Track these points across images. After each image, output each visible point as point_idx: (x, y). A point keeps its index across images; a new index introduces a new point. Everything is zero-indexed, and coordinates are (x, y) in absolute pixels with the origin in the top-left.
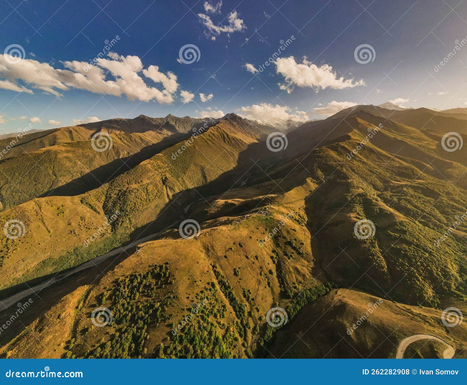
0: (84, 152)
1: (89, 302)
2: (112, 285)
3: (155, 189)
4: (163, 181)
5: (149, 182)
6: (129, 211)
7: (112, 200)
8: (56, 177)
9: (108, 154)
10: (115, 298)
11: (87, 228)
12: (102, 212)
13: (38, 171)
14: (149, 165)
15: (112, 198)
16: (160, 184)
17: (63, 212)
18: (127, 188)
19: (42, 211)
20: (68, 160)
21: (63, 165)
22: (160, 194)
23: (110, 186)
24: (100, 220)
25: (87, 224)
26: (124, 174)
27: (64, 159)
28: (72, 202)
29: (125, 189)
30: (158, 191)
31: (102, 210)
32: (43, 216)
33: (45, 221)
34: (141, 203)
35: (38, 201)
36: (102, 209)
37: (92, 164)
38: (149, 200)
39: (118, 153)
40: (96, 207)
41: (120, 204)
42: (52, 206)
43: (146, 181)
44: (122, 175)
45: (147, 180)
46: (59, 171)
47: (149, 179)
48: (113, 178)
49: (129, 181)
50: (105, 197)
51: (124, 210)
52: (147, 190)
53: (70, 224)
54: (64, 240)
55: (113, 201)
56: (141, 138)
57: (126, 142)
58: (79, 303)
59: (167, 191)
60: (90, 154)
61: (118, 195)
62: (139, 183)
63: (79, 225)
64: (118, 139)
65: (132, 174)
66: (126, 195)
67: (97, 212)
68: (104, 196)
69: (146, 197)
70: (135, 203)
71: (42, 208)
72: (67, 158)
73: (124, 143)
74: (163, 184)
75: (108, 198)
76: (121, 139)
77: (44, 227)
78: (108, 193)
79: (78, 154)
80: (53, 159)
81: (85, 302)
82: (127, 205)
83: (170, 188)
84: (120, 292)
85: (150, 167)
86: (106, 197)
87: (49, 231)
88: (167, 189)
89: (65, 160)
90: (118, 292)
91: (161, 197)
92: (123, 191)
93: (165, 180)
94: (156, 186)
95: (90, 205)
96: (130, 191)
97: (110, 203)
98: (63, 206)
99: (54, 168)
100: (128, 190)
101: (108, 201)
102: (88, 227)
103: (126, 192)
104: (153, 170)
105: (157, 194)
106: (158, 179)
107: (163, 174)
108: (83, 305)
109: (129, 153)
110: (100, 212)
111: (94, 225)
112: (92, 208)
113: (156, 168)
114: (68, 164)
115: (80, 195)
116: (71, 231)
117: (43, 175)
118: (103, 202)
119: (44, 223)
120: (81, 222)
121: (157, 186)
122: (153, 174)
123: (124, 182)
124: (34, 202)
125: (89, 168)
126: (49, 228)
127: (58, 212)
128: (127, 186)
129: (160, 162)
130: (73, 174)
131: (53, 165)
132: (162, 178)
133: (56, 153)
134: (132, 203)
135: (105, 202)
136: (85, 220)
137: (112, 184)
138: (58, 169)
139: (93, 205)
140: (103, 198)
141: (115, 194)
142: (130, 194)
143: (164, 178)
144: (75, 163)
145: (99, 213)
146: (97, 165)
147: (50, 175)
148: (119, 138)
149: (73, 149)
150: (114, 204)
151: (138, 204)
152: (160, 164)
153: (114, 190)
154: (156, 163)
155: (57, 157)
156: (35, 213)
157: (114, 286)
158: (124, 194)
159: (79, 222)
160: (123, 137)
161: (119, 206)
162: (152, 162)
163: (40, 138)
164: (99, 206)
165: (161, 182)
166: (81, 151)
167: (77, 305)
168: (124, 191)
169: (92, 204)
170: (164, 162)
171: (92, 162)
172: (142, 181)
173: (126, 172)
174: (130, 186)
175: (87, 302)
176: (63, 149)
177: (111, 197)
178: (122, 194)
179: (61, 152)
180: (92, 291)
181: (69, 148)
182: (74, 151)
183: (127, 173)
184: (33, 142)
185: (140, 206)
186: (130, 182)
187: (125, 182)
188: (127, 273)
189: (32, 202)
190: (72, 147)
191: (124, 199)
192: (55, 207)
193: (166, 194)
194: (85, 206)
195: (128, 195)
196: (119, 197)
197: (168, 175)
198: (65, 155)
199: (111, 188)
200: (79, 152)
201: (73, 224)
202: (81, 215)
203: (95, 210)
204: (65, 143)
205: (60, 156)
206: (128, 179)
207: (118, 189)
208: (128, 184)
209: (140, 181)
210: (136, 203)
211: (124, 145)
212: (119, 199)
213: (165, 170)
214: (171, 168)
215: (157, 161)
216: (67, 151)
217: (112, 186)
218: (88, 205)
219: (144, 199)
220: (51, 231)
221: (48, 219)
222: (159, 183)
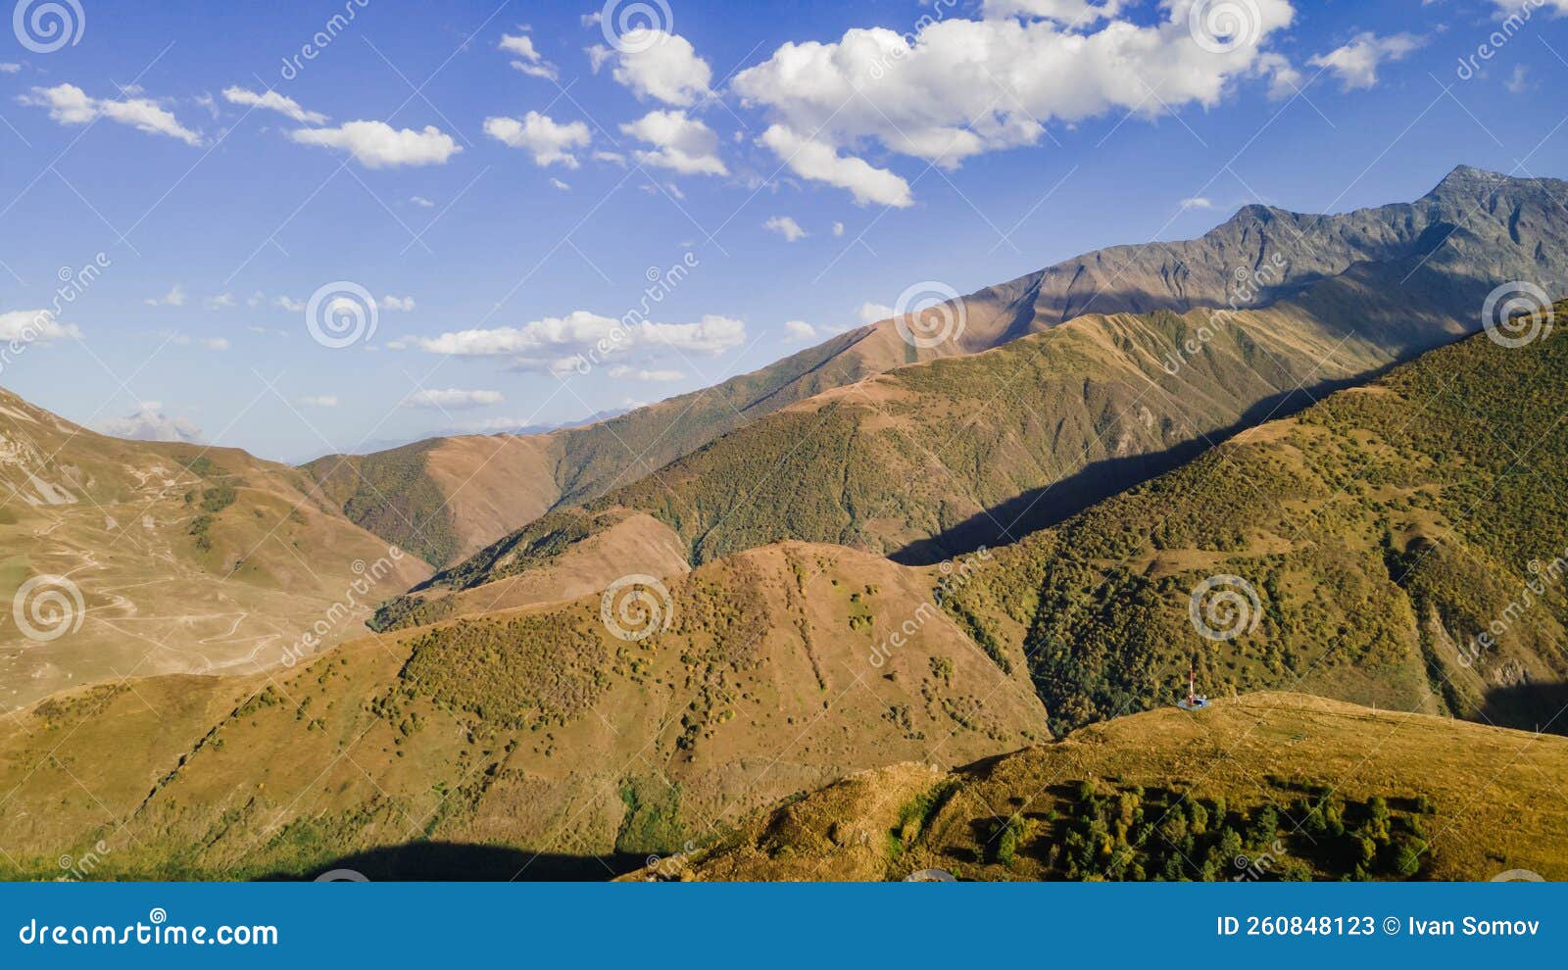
0: (956, 413)
1: (944, 831)
2: (1051, 798)
3: (1327, 600)
4: (1390, 559)
5: (1284, 547)
6: (1156, 694)
7: (1071, 620)
8: (853, 517)
9: (1060, 426)
10: (1063, 854)
11: (953, 716)
12: (1021, 666)
13: (801, 484)
14: (1288, 448)
15: (1073, 610)
16: (1371, 581)
17: (868, 619)
18: (1153, 566)
19: (804, 591)
20: (897, 443)
21: (878, 466)
22: (1365, 638)
23: (1064, 544)
24: (1011, 701)
25: (956, 699)
26: (1137, 492)
27: (883, 439)
28: (901, 584)
29: (1138, 570)
30: (1354, 616)
31: (1024, 661)
32: (806, 611)
33: (810, 633)
34: (1231, 666)
35: (794, 550)
36: (1021, 652)
37: (987, 472)
38: (1287, 659)
39: (1106, 421)
40: (996, 636)
41: (1108, 642)
42: (834, 583)
43: (1262, 544)
44: (1124, 495)
45: (1275, 539)
46: (865, 493)
47: (1285, 530)
48: (1080, 510)
49: (1161, 527)
50: (1036, 600)
51: (1130, 682)
52: (1271, 595)
53: (890, 677)
54: (868, 737)
55: (1074, 625)
56: (1241, 335)
57: (1152, 360)
58: (904, 820)
59: (1425, 635)
60: (980, 423)
61: (1101, 593)
62: (1220, 544)
63: (924, 691)
64: (1109, 346)
65: (1179, 496)
66: (1141, 602)
67: (999, 662)
68: (1030, 590)
69: (1269, 634)
70: (1195, 659)
71: (802, 580)
72: (892, 434)
73: (1140, 364)
74: (1393, 577)
75: (1051, 602)
76: (1127, 345)
77: (806, 659)
78: (1054, 579)
79: (933, 422)
80: (847, 438)
81: (926, 824)
82: (1150, 656)
83: (1448, 613)
84: (1087, 837)
85: (1296, 465)
86: (1043, 599)
87: (820, 682)
88: (1423, 619)
89: (887, 443)
90: (1077, 836)
91: (1372, 657)
92: (1126, 580)
93: (1409, 557)
94: (1339, 580)
95: (971, 620)
96: (1165, 581)
97: (1061, 631)
98: (869, 592)
99: (846, 478)
100: (1153, 578)
101: (1051, 619)
102: (959, 714)
103: (1142, 584)
104: (1319, 482)
105: (1342, 631)
106: (1357, 539)
107: (1395, 517)
108: (920, 834)
109: (1167, 424)
110: (1012, 665)
111: (985, 712)
112: (979, 635)
113: (1338, 472)
114: (895, 464)
115: (933, 567)
116: (893, 709)
117: (813, 501)
118: (1028, 623)
119: (808, 647)
120: (931, 678)
121: (1347, 583)
122: (1315, 503)
123: (1135, 529)
124: (784, 551)
125: (975, 490)
126: (820, 665)
127: (850, 610)
128: (1152, 553)
129: (1368, 435)
130: (911, 513)
131: (845, 464)
132: (1386, 541)
133: (857, 412)
134: (1174, 651)
135: (1035, 622)
136: (950, 675)
137: (1071, 535)
138: (860, 485)
139: (982, 622)
140: (1029, 602)
141: (1087, 591)
142: (1168, 597)
143: (1399, 543)
144: (921, 460)
145: (1007, 670)
146: (1007, 477)
147: (833, 506)
148: (1116, 340)
149: (914, 398)
150: (1079, 639)
151: (1210, 668)
152: (1371, 449)
153: (1084, 566)
154: (1343, 440)
155: (859, 428)
156: (782, 593)
157: (1059, 807)
158: (1134, 592)
159: (925, 681)
160: (1140, 336)
161: (1106, 657)
162: (1309, 432)
163: (810, 371)
164: (1011, 636)
165: (1378, 560)
166: (943, 406)
167: (895, 822)
168: (1134, 578)
169: (980, 614)
170: (1406, 440)
171: (989, 464)
172: (1239, 540)
173: (1149, 483)
174: (1168, 556)
175: (936, 827)
176: (882, 395)
177: (1063, 603)
178: (1124, 595)
179: (873, 408)
180: (958, 793)
181: (901, 394)
182: (919, 406)
183: (1155, 488)
184: (790, 388)
185: (1227, 681)
186: (1167, 533)
187: (1142, 532)
188: (1128, 770)
189: (776, 551)
190: (913, 387)
191: (1132, 620)
192: (843, 591)
193: (1413, 651)
194: (952, 620)
195: (1155, 604)
196: (1108, 607)
197: (1433, 529)
198: (887, 421)
199: (1065, 555)
200: (935, 412)
201: (902, 679)
202: (934, 651)
203: (993, 653)
204: (887, 373)
205: (867, 427)
206: (1160, 518)
207: (1103, 565)
208: (1158, 546)
209: (1226, 538)
210: (1203, 657)
211: (1143, 376)
212: (1107, 615)
213: (1409, 492)
214: (1464, 481)
215: (1352, 433)
216: (895, 407)
217: (1070, 544)
218: (964, 619)
219: (1252, 644)
220: (828, 684)
221: (819, 630)
222: (1359, 571)
